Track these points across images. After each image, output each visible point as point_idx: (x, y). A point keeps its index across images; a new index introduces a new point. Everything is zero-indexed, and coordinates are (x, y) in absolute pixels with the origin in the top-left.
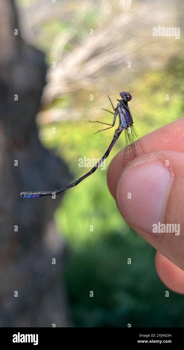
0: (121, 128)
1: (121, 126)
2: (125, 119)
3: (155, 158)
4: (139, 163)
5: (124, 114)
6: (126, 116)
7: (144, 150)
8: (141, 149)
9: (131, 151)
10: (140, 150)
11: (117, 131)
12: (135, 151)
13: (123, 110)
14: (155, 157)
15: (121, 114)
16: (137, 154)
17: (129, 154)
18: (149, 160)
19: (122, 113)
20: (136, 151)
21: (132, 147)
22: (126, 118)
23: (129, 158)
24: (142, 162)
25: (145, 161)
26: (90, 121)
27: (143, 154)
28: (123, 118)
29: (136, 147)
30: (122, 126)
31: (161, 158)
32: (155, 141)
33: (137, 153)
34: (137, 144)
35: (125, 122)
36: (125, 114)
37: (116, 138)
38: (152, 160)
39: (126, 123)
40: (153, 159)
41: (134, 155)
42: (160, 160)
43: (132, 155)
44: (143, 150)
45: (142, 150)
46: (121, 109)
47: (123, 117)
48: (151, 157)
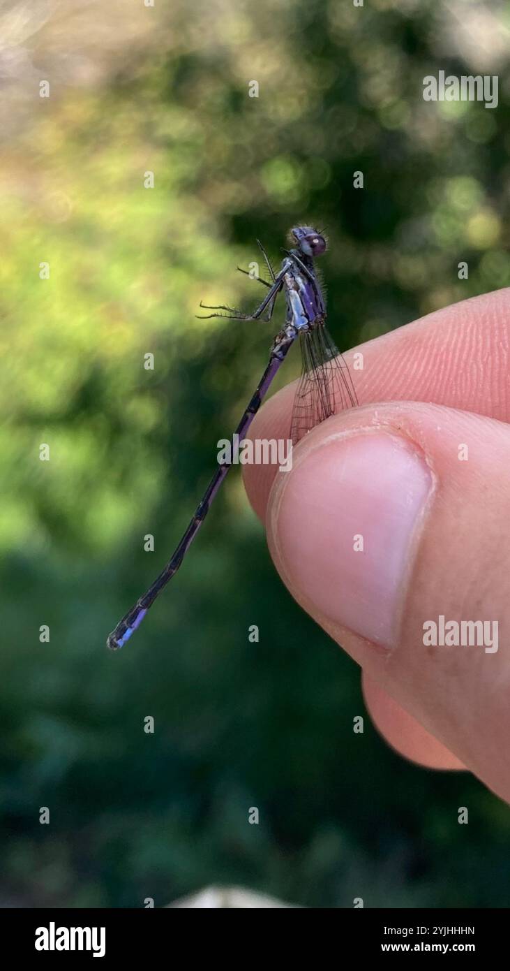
0: (291, 330)
1: (291, 326)
2: (303, 307)
3: (385, 425)
4: (338, 435)
5: (302, 294)
6: (308, 297)
7: (353, 394)
8: (345, 389)
9: (316, 394)
10: (341, 394)
11: (281, 342)
12: (328, 396)
13: (299, 280)
14: (385, 422)
15: (293, 292)
16: (332, 407)
17: (309, 403)
18: (367, 429)
19: (297, 288)
20: (331, 396)
21: (320, 386)
22: (307, 302)
23: (309, 415)
24: (347, 433)
25: (355, 431)
26: (202, 305)
27: (350, 405)
28: (296, 304)
29: (330, 385)
30: (292, 324)
31: (402, 425)
32: (385, 370)
33: (332, 403)
34: (333, 378)
35: (302, 315)
36: (305, 291)
37: (276, 359)
38: (376, 430)
39: (307, 316)
40: (378, 428)
41: (324, 407)
42: (400, 432)
43: (318, 408)
44: (350, 394)
45: (346, 393)
46: (292, 276)
47: (299, 300)
48: (374, 419)
